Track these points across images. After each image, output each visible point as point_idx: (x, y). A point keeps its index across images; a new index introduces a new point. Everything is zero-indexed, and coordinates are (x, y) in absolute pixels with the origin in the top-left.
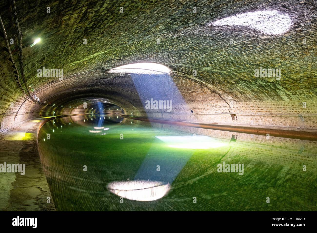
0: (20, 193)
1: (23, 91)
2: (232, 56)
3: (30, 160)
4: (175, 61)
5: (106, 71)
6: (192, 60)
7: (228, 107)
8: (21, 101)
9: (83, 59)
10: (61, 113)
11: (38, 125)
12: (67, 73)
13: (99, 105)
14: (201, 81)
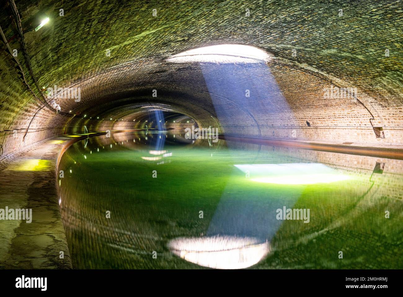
0: (25, 243)
1: (34, 95)
2: (369, 30)
3: (43, 199)
4: (274, 41)
5: (163, 59)
6: (303, 38)
7: (368, 116)
8: (32, 110)
9: (123, 42)
10: (97, 128)
11: (60, 149)
12: (101, 64)
13: (157, 116)
14: (321, 73)
